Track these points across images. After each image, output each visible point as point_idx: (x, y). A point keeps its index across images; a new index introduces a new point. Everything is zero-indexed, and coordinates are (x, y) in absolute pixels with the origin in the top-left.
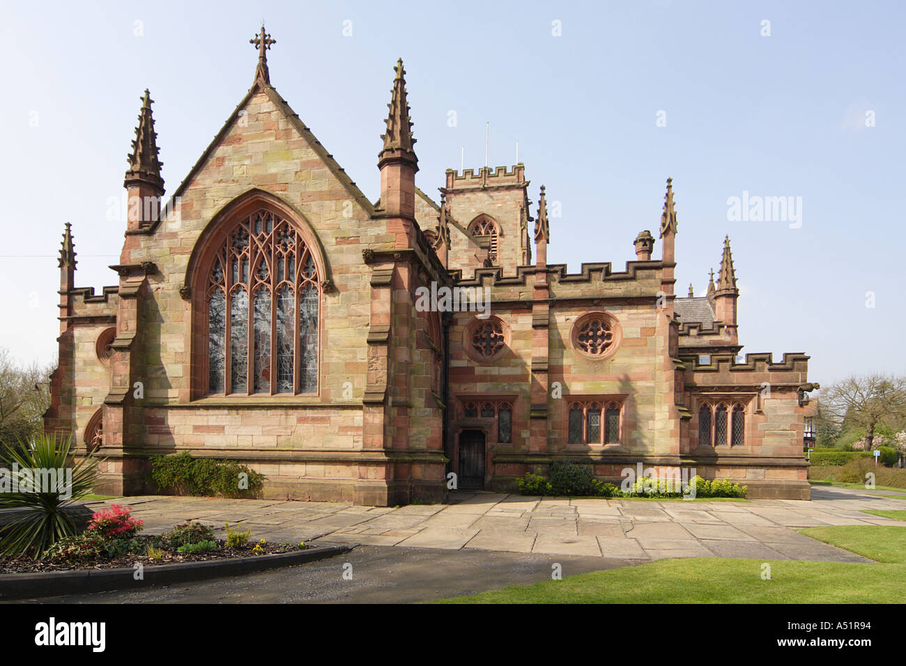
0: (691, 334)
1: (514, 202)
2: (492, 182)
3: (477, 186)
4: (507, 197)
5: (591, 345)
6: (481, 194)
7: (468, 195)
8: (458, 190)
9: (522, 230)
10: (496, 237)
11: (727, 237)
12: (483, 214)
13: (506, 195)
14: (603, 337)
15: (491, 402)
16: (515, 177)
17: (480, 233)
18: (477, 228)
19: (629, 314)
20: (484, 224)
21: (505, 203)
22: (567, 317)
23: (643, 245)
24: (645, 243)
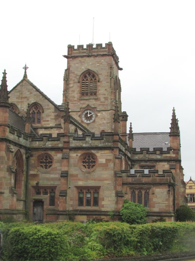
0: (157, 153)
1: (106, 63)
2: (94, 52)
3: (85, 54)
4: (103, 60)
5: (87, 165)
6: (87, 59)
7: (80, 59)
8: (74, 56)
9: (111, 79)
10: (96, 82)
11: (174, 108)
12: (89, 70)
13: (102, 59)
14: (92, 162)
15: (46, 189)
16: (107, 49)
17: (87, 80)
18: (85, 77)
19: (101, 154)
20: (89, 74)
21: (101, 63)
22: (77, 154)
23: (123, 118)
24: (123, 117)
